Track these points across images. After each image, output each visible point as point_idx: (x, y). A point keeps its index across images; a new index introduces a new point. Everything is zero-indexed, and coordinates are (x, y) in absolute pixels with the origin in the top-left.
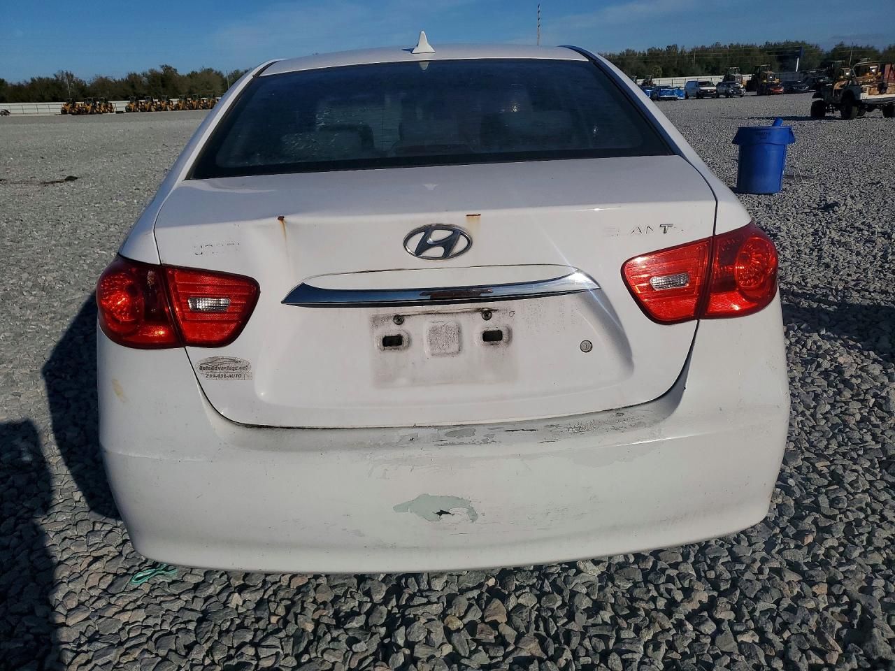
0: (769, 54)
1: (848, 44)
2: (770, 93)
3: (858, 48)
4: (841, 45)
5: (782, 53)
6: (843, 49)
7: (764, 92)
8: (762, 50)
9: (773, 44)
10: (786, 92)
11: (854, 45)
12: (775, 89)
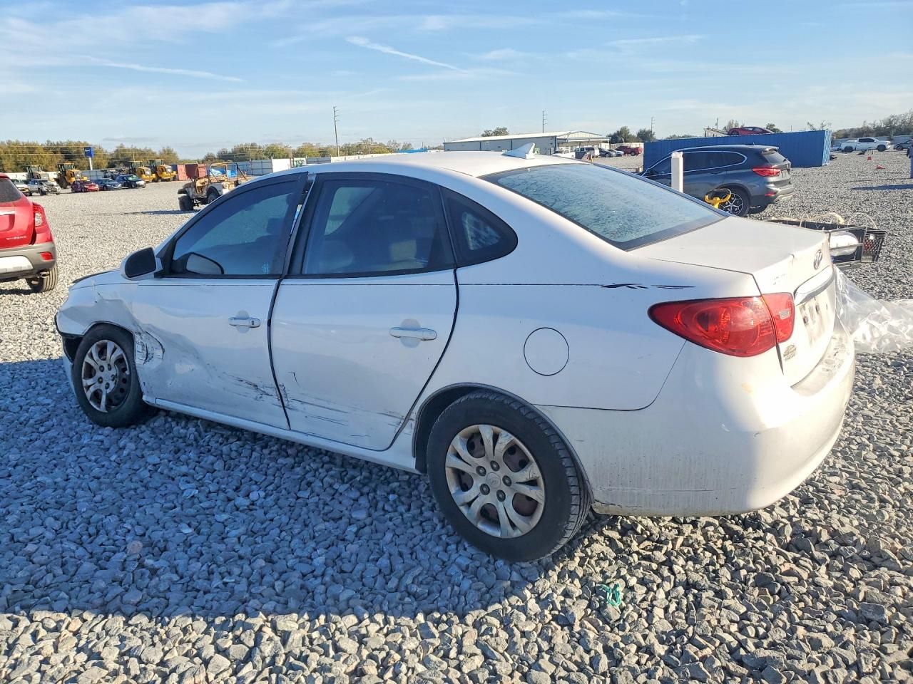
0: (55, 152)
1: (127, 146)
2: (86, 191)
3: (137, 150)
4: (121, 147)
5: (67, 152)
6: (125, 150)
7: (79, 190)
8: (46, 149)
9: (55, 143)
10: (102, 189)
11: (133, 147)
12: (90, 186)
